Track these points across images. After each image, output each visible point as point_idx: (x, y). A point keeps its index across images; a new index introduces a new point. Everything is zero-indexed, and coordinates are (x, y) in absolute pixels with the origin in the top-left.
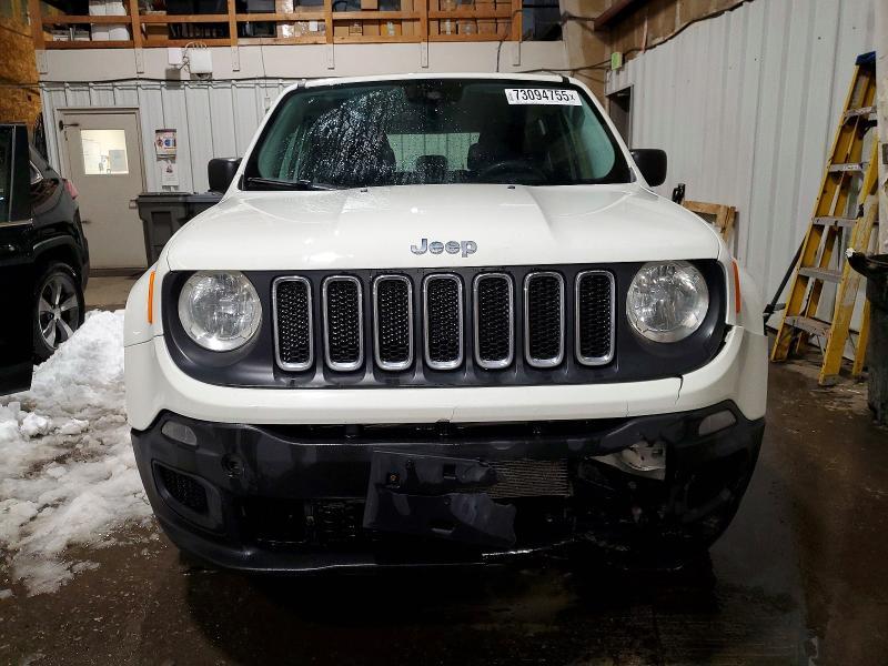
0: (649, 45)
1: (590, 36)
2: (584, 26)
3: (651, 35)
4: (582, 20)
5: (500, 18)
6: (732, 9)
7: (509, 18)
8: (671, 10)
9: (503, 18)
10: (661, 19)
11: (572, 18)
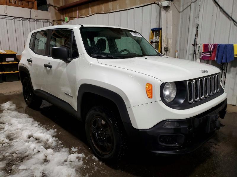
0: (79, 17)
1: (57, 12)
2: (55, 9)
3: (80, 15)
4: (54, 7)
5: (30, 2)
6: (110, 13)
7: (33, 2)
8: (87, 9)
9: (31, 2)
10: (83, 11)
11: (52, 6)
